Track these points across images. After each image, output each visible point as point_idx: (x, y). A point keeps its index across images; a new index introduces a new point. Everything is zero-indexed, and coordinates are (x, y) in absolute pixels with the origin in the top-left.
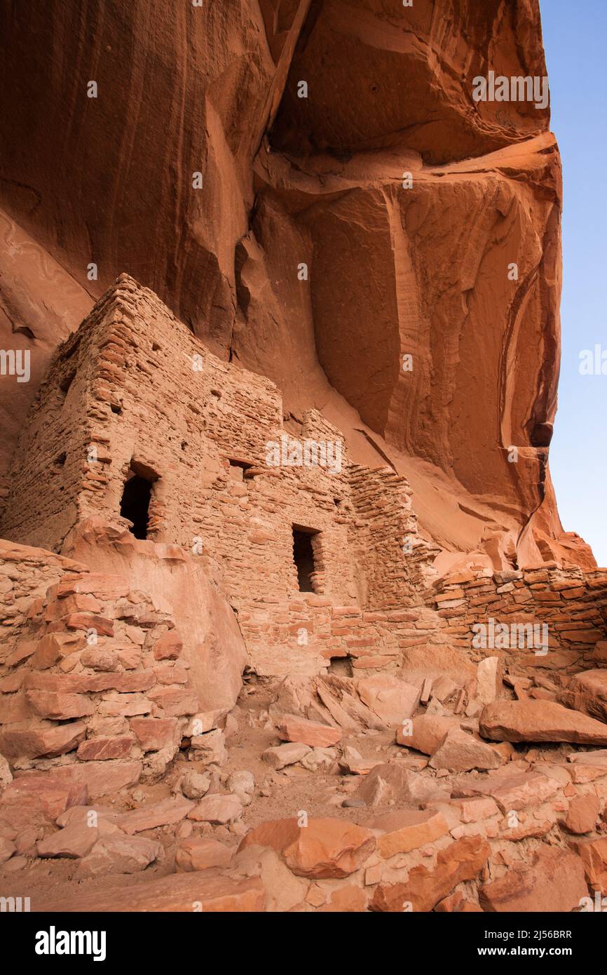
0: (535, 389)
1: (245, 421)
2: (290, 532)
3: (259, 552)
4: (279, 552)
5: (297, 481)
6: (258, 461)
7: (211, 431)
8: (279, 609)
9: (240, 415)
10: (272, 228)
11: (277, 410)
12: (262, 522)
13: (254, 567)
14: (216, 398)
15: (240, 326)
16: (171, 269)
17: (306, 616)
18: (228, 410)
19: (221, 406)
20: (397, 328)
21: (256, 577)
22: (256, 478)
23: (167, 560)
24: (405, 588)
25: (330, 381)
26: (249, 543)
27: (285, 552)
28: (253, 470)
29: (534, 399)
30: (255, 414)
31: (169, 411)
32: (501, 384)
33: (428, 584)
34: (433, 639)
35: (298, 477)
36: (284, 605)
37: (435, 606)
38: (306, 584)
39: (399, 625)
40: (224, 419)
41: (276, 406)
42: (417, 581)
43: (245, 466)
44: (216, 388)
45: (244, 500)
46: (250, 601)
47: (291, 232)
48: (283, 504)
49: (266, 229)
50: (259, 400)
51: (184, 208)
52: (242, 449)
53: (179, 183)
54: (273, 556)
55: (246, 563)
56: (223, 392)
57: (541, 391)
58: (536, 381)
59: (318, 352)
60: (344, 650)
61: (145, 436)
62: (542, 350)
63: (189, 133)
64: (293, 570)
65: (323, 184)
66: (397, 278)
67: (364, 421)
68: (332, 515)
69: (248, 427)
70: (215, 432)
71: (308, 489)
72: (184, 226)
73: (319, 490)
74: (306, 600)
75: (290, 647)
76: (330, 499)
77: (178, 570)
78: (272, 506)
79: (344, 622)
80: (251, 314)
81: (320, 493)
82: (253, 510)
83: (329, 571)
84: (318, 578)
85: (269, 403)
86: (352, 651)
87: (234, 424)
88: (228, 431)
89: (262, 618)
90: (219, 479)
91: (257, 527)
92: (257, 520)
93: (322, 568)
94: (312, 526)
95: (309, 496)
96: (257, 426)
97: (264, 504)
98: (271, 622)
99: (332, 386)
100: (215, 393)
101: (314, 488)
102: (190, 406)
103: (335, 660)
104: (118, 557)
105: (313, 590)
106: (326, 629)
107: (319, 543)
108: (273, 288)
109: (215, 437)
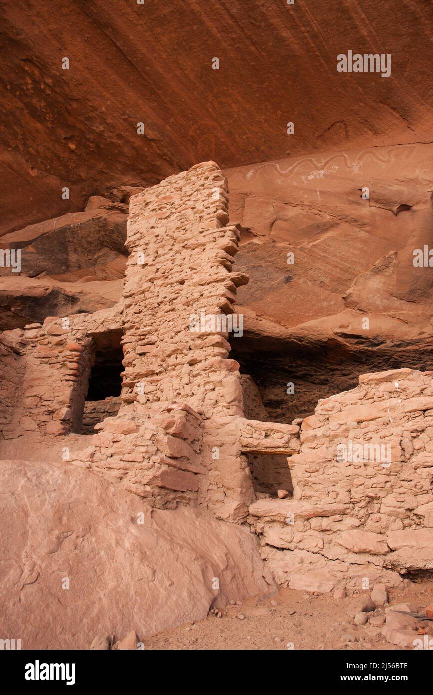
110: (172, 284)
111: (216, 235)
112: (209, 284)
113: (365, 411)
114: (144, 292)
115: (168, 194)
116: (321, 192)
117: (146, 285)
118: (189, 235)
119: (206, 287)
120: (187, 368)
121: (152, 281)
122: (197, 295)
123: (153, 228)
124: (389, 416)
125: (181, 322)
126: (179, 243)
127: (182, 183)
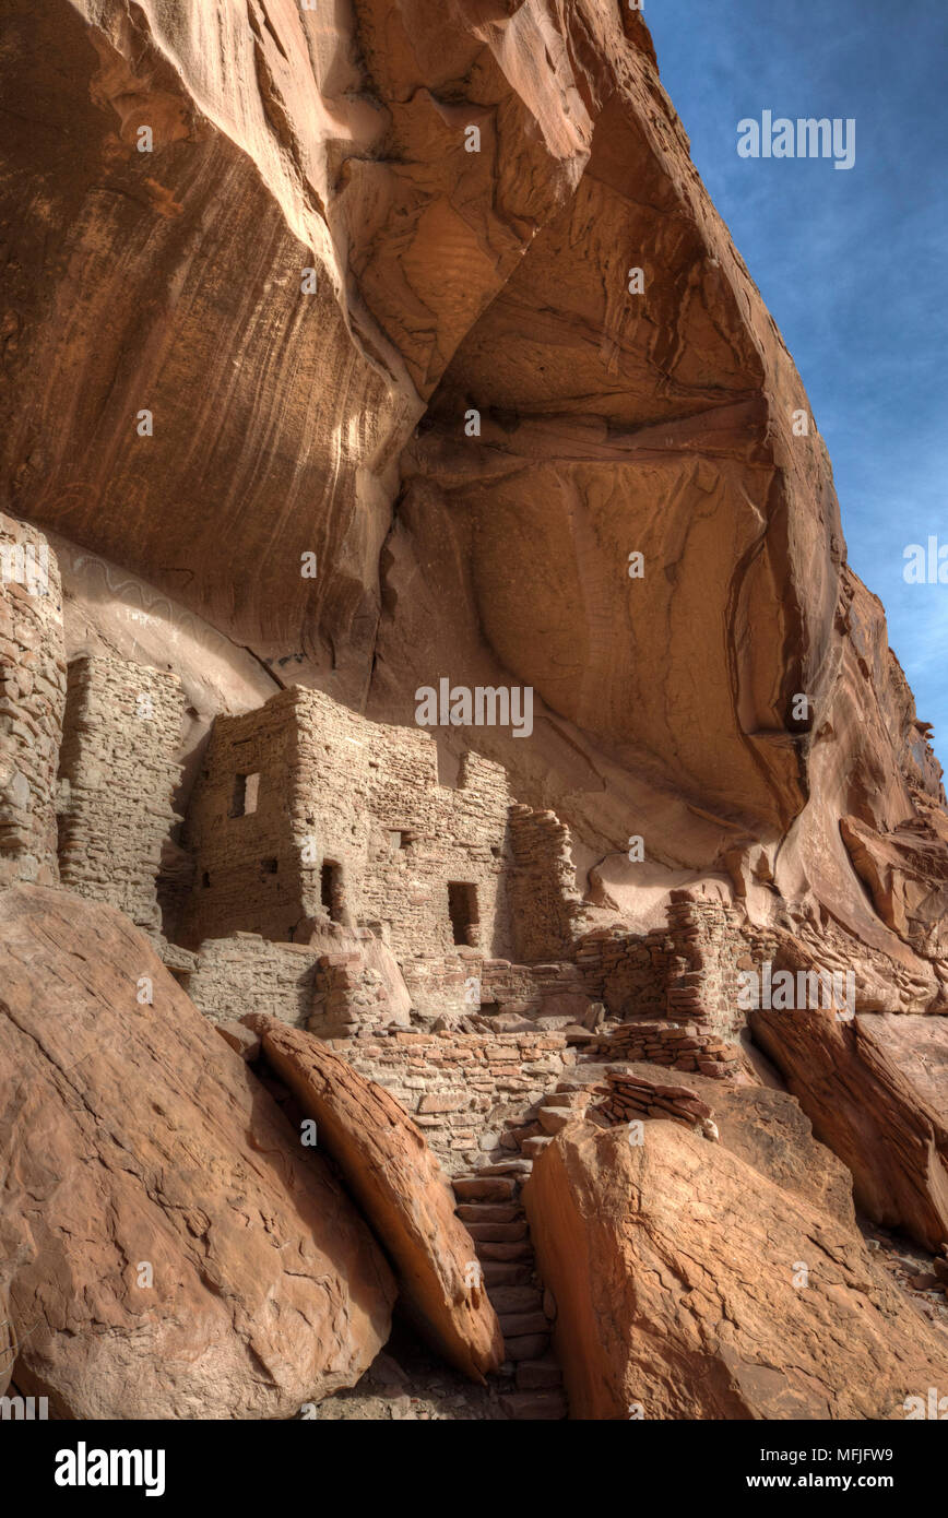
0: (780, 663)
1: (401, 786)
2: (445, 891)
3: (417, 912)
4: (436, 910)
5: (452, 838)
6: (415, 826)
7: (372, 806)
8: (436, 963)
9: (396, 782)
11: (432, 767)
12: (419, 885)
13: (413, 926)
14: (374, 770)
15: (386, 627)
17: (459, 968)
18: (386, 778)
19: (379, 776)
21: (415, 935)
22: (414, 843)
23: (362, 939)
24: (554, 942)
26: (409, 906)
27: (441, 910)
28: (412, 836)
29: (780, 677)
30: (410, 778)
31: (342, 805)
32: (730, 661)
33: (573, 939)
34: (570, 989)
35: (453, 834)
36: (439, 961)
37: (573, 960)
38: (461, 938)
39: (542, 977)
40: (383, 790)
41: (431, 761)
42: (564, 933)
43: (404, 833)
44: (373, 760)
45: (403, 867)
46: (411, 957)
48: (439, 865)
50: (414, 760)
52: (399, 818)
53: (327, 540)
54: (429, 914)
55: (407, 924)
56: (379, 761)
57: (789, 667)
58: (780, 656)
60: (491, 998)
61: (329, 836)
62: (783, 623)
64: (450, 926)
67: (547, 705)
68: (489, 865)
69: (405, 793)
70: (376, 805)
71: (462, 845)
73: (475, 843)
74: (460, 955)
75: (446, 994)
76: (487, 850)
77: (367, 944)
78: (428, 868)
79: (493, 973)
80: (398, 611)
81: (473, 846)
82: (411, 875)
83: (482, 924)
84: (474, 929)
85: (424, 760)
86: (502, 998)
87: (392, 794)
88: (386, 802)
89: (422, 970)
90: (381, 851)
91: (415, 889)
92: (416, 883)
93: (477, 921)
94: (467, 880)
95: (464, 851)
96: (413, 790)
97: (420, 867)
98: (429, 974)
100: (372, 765)
101: (470, 842)
102: (356, 791)
103: (484, 1006)
104: (333, 940)
105: (467, 943)
107: (475, 896)
108: (424, 574)
109: (376, 811)
110: (128, 798)
111: (172, 768)
112: (158, 816)
113: (235, 954)
114: (99, 791)
115: (134, 686)
116: (137, 644)
117: (104, 786)
118: (147, 751)
119: (157, 818)
120: (130, 888)
121: (108, 783)
122: (148, 822)
123: (116, 719)
124: (245, 961)
125: (132, 842)
126: (138, 754)
127: (149, 683)
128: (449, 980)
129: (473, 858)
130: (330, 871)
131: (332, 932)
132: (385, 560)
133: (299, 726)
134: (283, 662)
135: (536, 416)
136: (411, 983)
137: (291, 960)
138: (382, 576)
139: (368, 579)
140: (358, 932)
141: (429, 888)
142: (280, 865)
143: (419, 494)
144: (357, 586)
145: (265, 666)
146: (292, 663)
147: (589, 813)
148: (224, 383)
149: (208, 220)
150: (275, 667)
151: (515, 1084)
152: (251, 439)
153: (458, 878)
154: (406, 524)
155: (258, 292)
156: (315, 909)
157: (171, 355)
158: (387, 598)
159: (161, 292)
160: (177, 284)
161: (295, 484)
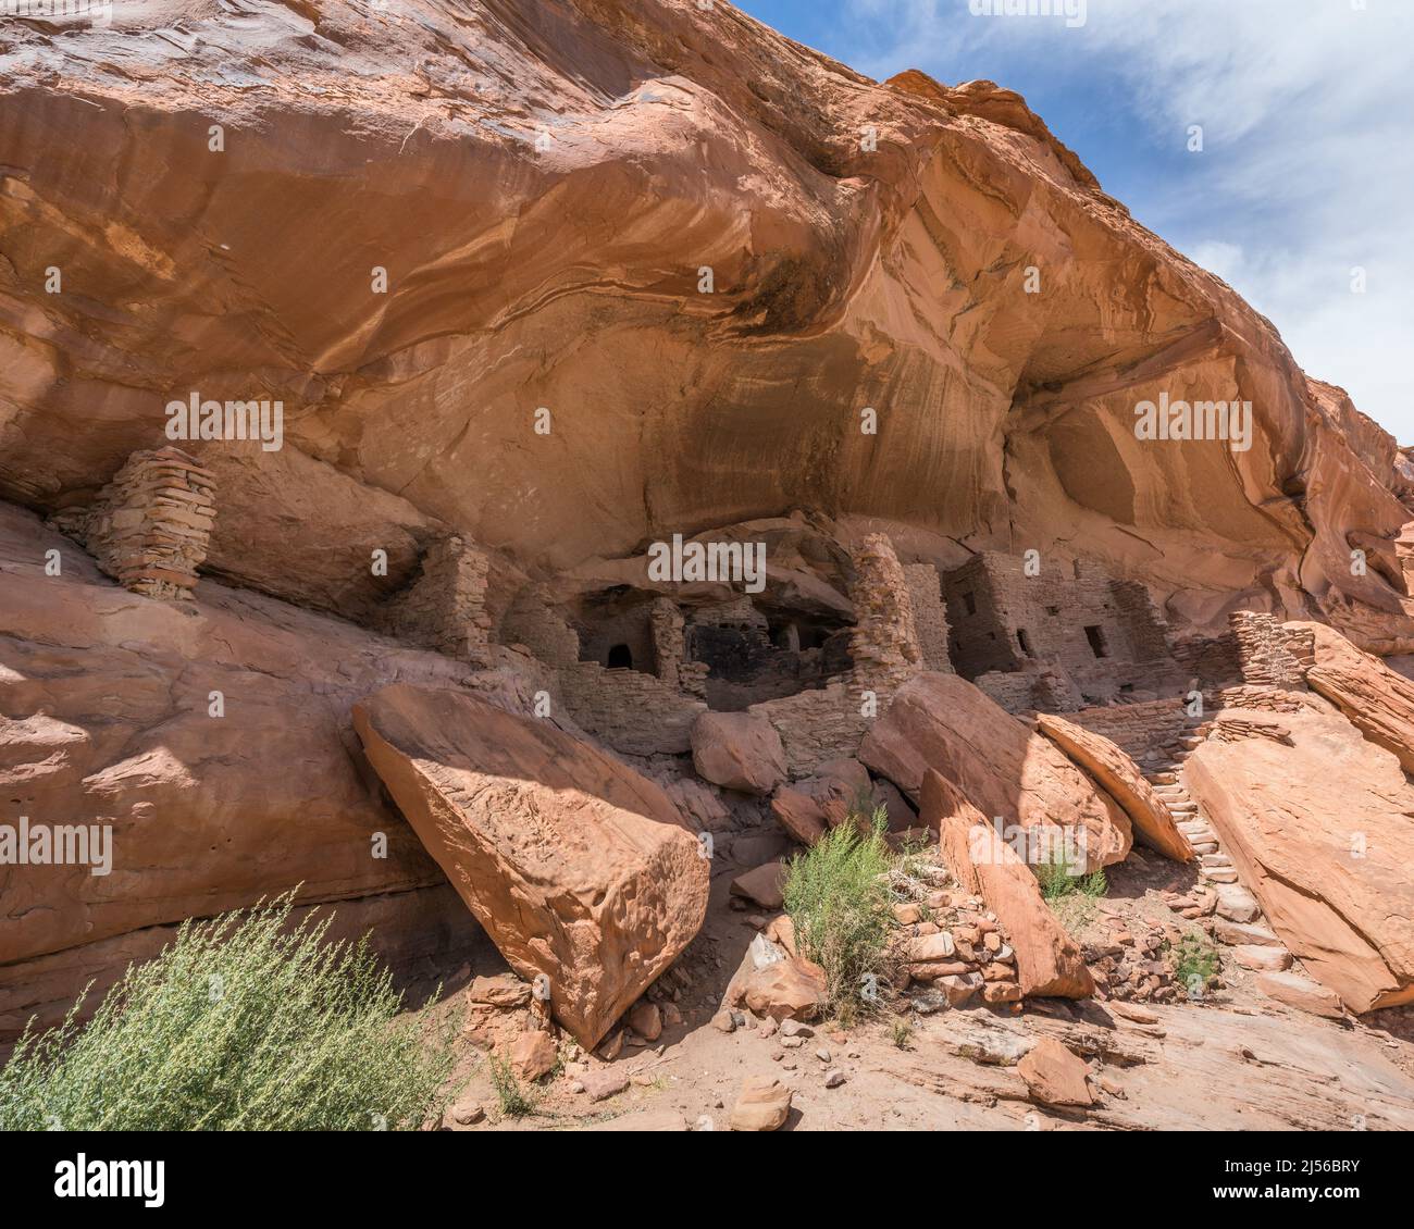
2: (1084, 632)
3: (1071, 645)
4: (1081, 642)
5: (1081, 605)
6: (1058, 603)
7: (1033, 598)
8: (1089, 669)
9: (1043, 584)
10: (1018, 446)
11: (1060, 572)
12: (1069, 631)
13: (1072, 652)
14: (1030, 581)
15: (1014, 507)
16: (975, 506)
17: (1103, 669)
18: (1037, 584)
19: (1033, 584)
20: (1124, 466)
21: (1074, 657)
22: (1059, 612)
23: (1047, 664)
24: (1157, 648)
25: (1080, 504)
26: (1067, 643)
27: (1084, 642)
28: (1057, 608)
29: (1272, 468)
31: (1018, 601)
33: (1170, 645)
34: (1174, 672)
35: (1081, 603)
36: (1090, 667)
37: (1173, 656)
38: (1099, 654)
39: (1155, 668)
40: (1037, 590)
42: (1164, 643)
43: (1053, 608)
44: (1027, 576)
45: (1057, 624)
46: (1075, 668)
47: (1032, 443)
48: (1076, 619)
49: (1014, 447)
50: (1049, 571)
51: (980, 483)
52: (1049, 601)
53: (977, 480)
54: (1078, 644)
55: (1067, 652)
59: (1066, 491)
60: (1127, 682)
61: (1016, 618)
63: (979, 461)
64: (1091, 649)
65: (1047, 412)
66: (1117, 444)
67: (1115, 519)
68: (1105, 614)
70: (1035, 597)
71: (1087, 607)
72: (980, 489)
74: (1101, 662)
75: (1100, 684)
76: (1102, 607)
77: (1051, 666)
78: (1071, 622)
79: (1123, 670)
80: (1018, 498)
81: (1093, 606)
82: (1063, 627)
83: (1110, 645)
84: (1105, 649)
86: (1132, 682)
89: (1082, 674)
91: (1067, 634)
92: (1067, 631)
93: (1106, 644)
94: (1095, 624)
95: (1089, 610)
97: (1067, 622)
98: (1087, 675)
99: (1082, 505)
101: (1091, 605)
102: (1023, 593)
103: (1123, 687)
104: (1034, 667)
105: (1104, 657)
106: (1115, 674)
107: (1102, 632)
108: (1028, 475)
109: (1036, 600)
111: (941, 605)
118: (930, 601)
119: (942, 628)
120: (939, 660)
122: (939, 631)
124: (996, 683)
125: (935, 640)
126: (926, 603)
128: (1099, 677)
129: (1096, 612)
130: (1021, 633)
131: (1032, 664)
132: (1006, 475)
133: (987, 570)
134: (966, 538)
135: (1072, 379)
136: (1078, 681)
137: (1017, 680)
138: (1006, 484)
139: (1000, 487)
140: (1045, 661)
141: (1074, 631)
142: (996, 635)
143: (1015, 439)
144: (995, 494)
145: (959, 542)
146: (971, 537)
147: (1156, 571)
148: (918, 432)
149: (903, 375)
150: (963, 542)
151: (1159, 727)
152: (934, 449)
153: (1089, 624)
154: (1012, 454)
155: (927, 391)
156: (1019, 653)
157: (895, 430)
158: (1012, 493)
159: (888, 408)
160: (893, 404)
161: (957, 460)
